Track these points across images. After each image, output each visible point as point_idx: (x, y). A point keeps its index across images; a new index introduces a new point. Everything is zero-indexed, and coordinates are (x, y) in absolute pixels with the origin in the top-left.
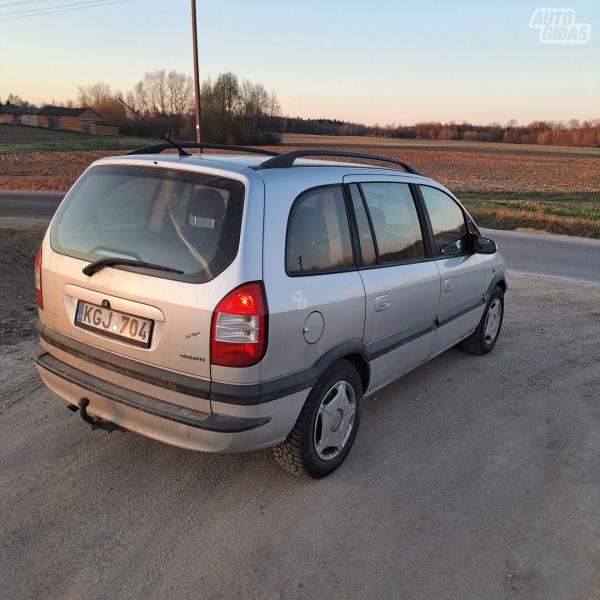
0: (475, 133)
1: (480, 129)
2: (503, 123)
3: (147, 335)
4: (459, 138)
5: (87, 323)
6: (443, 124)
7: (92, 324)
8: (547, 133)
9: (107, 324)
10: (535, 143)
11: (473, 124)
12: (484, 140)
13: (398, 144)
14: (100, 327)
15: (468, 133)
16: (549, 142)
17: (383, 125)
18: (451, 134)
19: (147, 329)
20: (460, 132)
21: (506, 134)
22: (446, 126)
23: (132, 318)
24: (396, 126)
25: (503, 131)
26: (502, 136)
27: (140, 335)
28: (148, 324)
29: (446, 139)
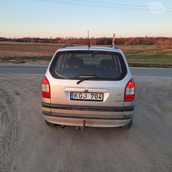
0: (41, 40)
1: (42, 39)
2: (49, 38)
3: (102, 98)
4: (37, 42)
5: (76, 98)
6: (31, 38)
7: (79, 98)
8: (61, 40)
9: (85, 97)
10: (58, 43)
11: (40, 38)
12: (44, 42)
13: (19, 44)
14: (83, 98)
15: (39, 40)
16: (61, 43)
17: (12, 38)
18: (34, 40)
19: (101, 96)
20: (37, 40)
21: (50, 41)
22: (32, 38)
23: (95, 94)
24: (17, 38)
25: (49, 40)
26: (49, 41)
27: (99, 98)
28: (102, 94)
29: (33, 42)
